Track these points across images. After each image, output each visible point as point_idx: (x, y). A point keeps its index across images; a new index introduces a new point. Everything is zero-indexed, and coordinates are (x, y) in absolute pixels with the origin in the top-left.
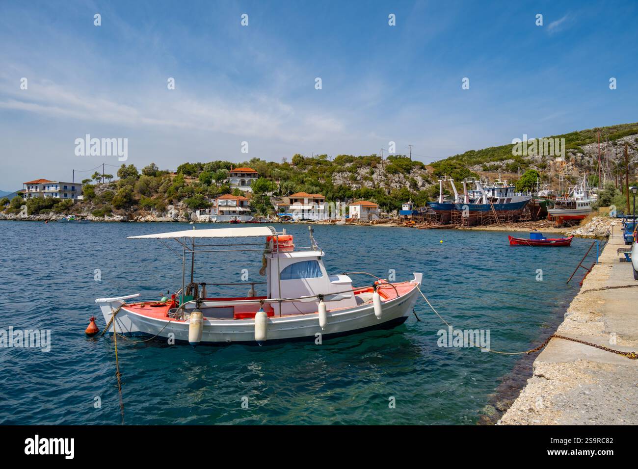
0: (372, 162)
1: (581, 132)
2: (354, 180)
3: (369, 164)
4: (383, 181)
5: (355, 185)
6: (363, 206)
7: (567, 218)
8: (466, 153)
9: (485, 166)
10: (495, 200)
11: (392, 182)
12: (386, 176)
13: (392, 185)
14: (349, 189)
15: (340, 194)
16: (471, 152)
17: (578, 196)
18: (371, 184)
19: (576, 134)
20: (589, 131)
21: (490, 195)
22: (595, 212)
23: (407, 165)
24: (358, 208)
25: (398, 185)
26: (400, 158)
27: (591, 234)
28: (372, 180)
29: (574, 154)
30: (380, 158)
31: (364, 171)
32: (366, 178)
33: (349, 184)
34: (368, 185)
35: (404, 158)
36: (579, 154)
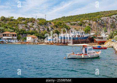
0: (32, 20)
1: (100, 12)
2: (26, 27)
3: (32, 21)
4: (37, 28)
5: (27, 29)
6: (32, 37)
7: (100, 42)
8: (62, 17)
9: (71, 23)
10: (79, 36)
11: (40, 28)
12: (38, 26)
13: (41, 29)
14: (25, 31)
15: (22, 33)
16: (64, 17)
17: (103, 35)
18: (33, 29)
19: (98, 13)
20: (102, 12)
21: (78, 34)
22: (108, 40)
23: (45, 22)
24: (30, 38)
25: (43, 30)
26: (42, 19)
27: (108, 46)
28: (33, 27)
29: (99, 20)
30: (35, 19)
31: (30, 24)
32: (31, 27)
33: (25, 29)
34: (31, 29)
35: (44, 19)
36: (100, 21)
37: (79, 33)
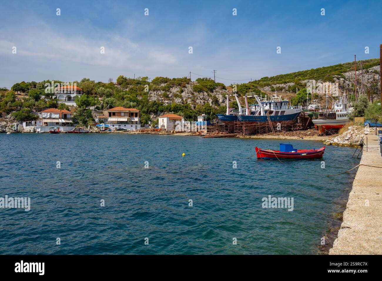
0: (182, 83)
2: (167, 97)
3: (180, 85)
4: (191, 98)
5: (166, 101)
6: (169, 118)
7: (328, 127)
8: (262, 78)
9: (273, 87)
10: (271, 112)
11: (197, 99)
12: (193, 94)
13: (198, 101)
14: (162, 105)
15: (154, 109)
17: (338, 108)
18: (180, 100)
22: (351, 122)
23: (211, 86)
24: (165, 119)
25: (202, 101)
26: (206, 80)
28: (181, 97)
30: (189, 80)
31: (175, 90)
32: (176, 96)
33: (162, 100)
34: (178, 101)
35: (209, 80)
37: (270, 104)
